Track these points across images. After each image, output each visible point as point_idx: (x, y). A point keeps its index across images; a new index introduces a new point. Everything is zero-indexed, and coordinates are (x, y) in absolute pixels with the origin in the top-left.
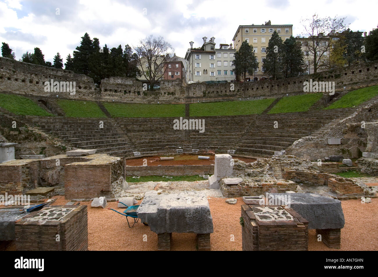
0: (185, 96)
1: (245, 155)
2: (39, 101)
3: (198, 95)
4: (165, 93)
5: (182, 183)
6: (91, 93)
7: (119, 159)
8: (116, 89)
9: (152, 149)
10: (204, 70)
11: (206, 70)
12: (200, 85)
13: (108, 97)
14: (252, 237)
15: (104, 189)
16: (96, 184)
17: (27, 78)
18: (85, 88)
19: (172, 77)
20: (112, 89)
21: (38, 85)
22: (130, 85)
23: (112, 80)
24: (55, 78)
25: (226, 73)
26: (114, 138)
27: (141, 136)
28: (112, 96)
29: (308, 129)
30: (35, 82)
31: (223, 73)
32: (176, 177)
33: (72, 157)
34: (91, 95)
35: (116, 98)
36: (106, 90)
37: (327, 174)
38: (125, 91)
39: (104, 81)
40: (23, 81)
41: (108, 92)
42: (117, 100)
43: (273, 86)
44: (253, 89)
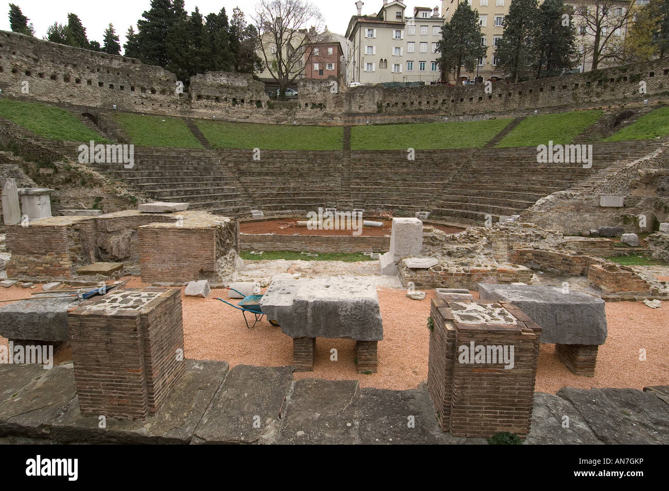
0: (344, 110)
1: (446, 221)
2: (84, 115)
3: (368, 110)
4: (307, 105)
5: (334, 264)
6: (173, 102)
7: (227, 220)
8: (217, 95)
9: (283, 207)
10: (382, 59)
11: (386, 60)
12: (372, 90)
13: (204, 111)
14: (445, 348)
15: (205, 268)
16: (191, 259)
17: (60, 72)
18: (163, 92)
19: (320, 74)
20: (209, 94)
21: (79, 85)
22: (242, 89)
23: (210, 78)
24: (108, 72)
25: (422, 68)
26: (218, 186)
27: (264, 183)
28: (212, 108)
29: (566, 177)
30: (73, 80)
31: (417, 66)
32: (325, 254)
33: (149, 214)
34: (173, 106)
35: (217, 113)
36: (199, 97)
37: (588, 256)
38: (234, 100)
39: (196, 79)
40: (53, 77)
41: (204, 101)
42: (221, 117)
43: (510, 94)
44: (471, 99)
